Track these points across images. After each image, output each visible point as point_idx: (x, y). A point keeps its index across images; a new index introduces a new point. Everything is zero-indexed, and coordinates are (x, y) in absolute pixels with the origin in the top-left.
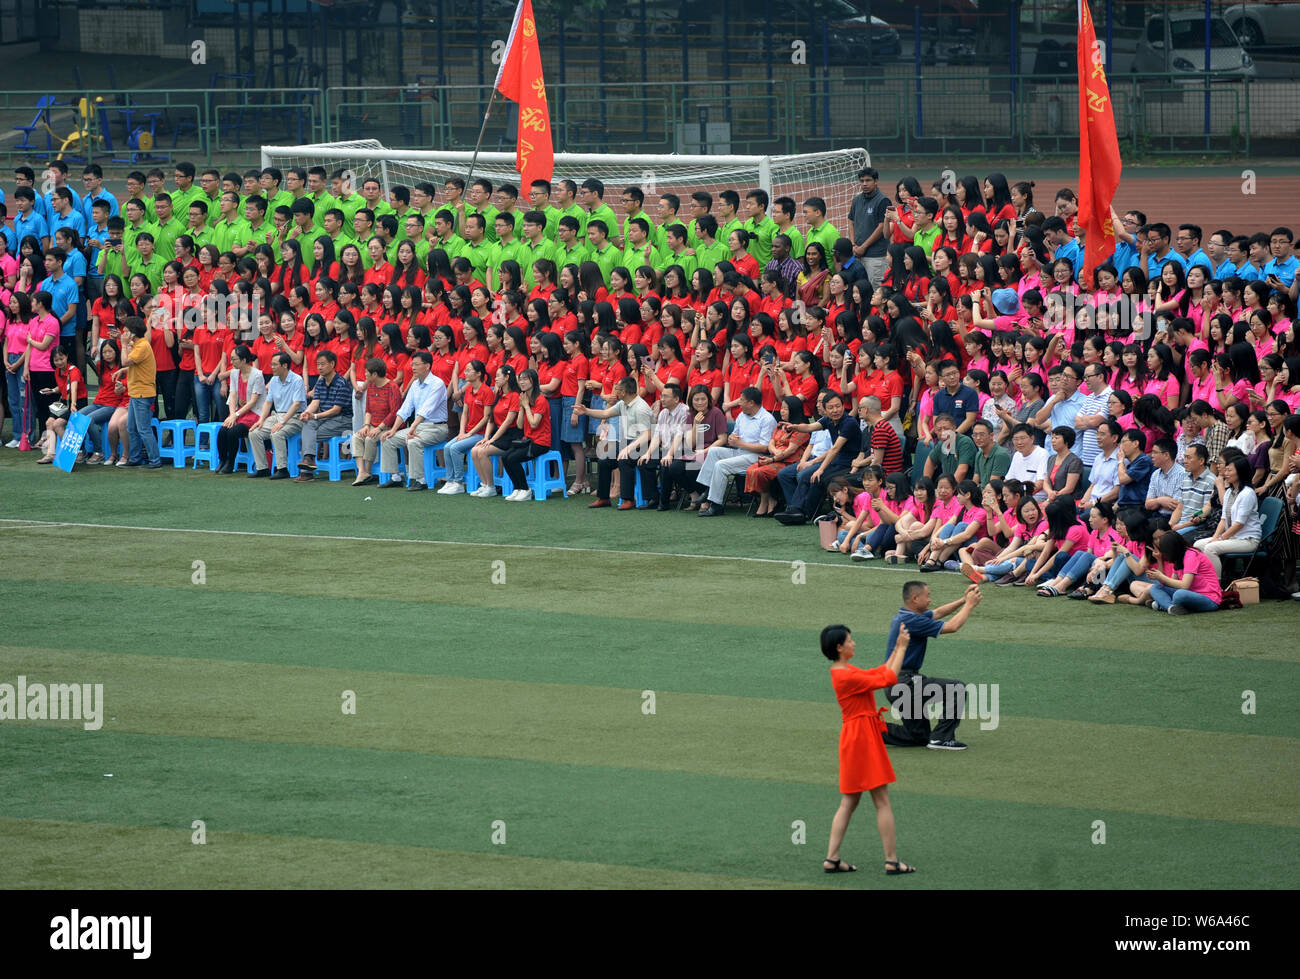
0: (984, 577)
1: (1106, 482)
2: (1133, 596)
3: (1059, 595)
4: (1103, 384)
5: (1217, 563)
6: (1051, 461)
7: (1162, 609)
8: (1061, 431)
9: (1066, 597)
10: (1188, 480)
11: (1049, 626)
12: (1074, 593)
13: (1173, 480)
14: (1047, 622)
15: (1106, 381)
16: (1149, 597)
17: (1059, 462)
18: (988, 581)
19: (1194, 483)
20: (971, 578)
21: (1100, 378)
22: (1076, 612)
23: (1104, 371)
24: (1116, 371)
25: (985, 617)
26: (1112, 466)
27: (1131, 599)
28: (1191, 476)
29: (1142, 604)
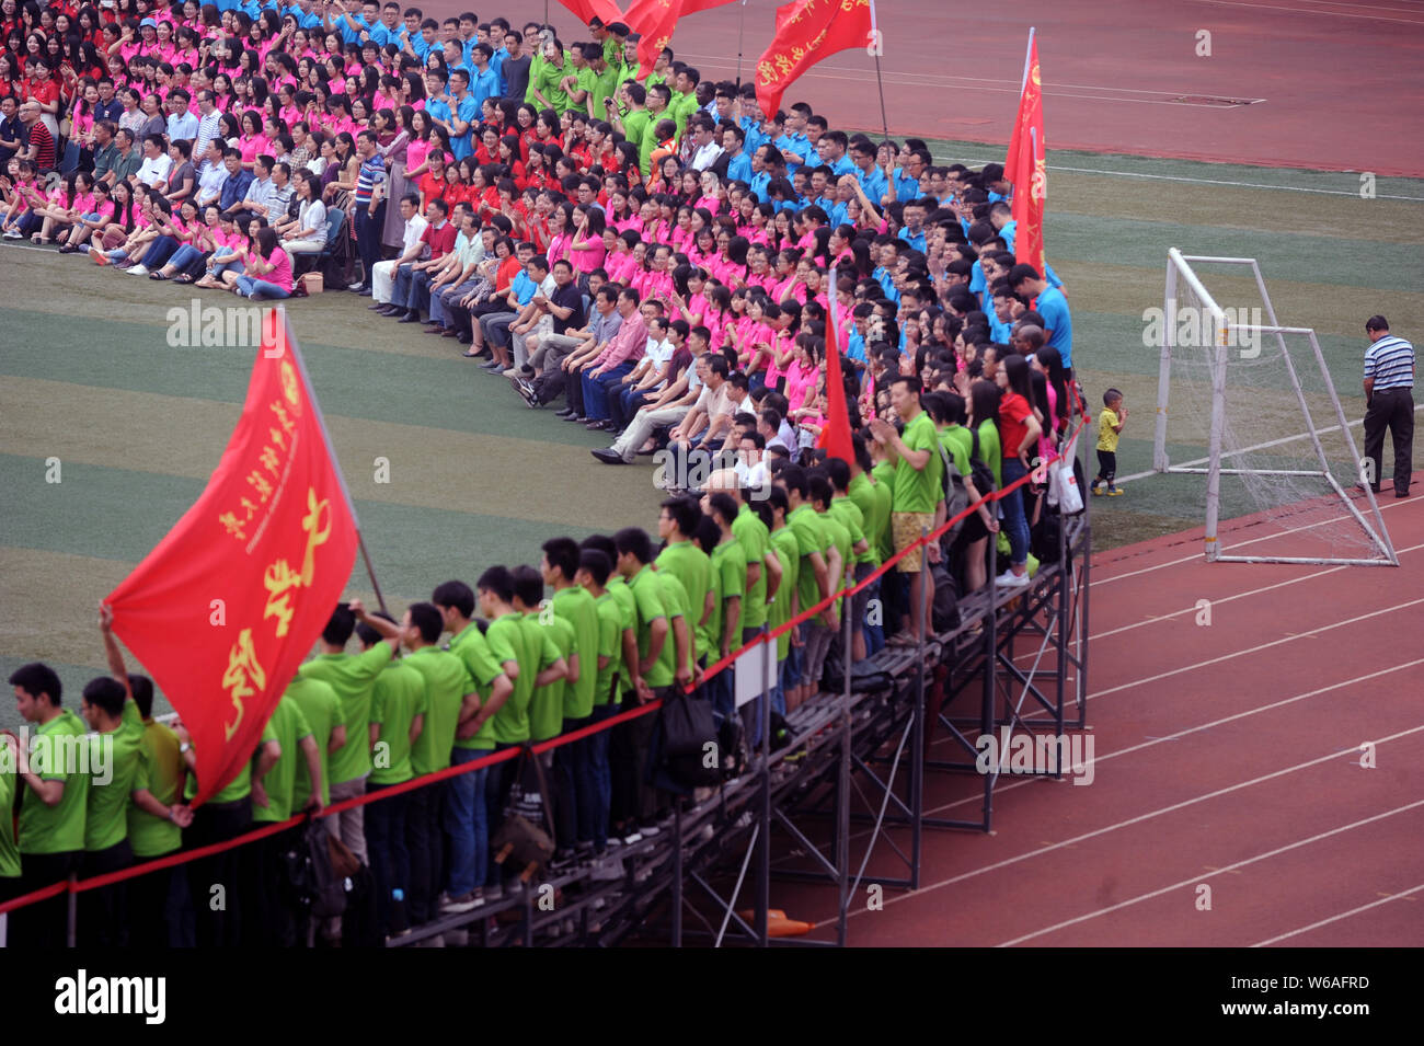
0: (108, 261)
1: (212, 187)
2: (225, 282)
3: (165, 279)
4: (212, 108)
5: (291, 259)
6: (171, 166)
7: (244, 295)
8: (177, 143)
9: (171, 281)
10: (275, 191)
11: (151, 306)
12: (178, 278)
13: (265, 190)
14: (151, 303)
15: (215, 105)
16: (236, 285)
17: (177, 168)
18: (111, 264)
19: (278, 193)
20: (99, 261)
21: (209, 103)
22: (176, 295)
23: (213, 97)
24: (226, 98)
25: (101, 296)
26: (216, 175)
27: (223, 285)
28: (277, 187)
29: (230, 290)
